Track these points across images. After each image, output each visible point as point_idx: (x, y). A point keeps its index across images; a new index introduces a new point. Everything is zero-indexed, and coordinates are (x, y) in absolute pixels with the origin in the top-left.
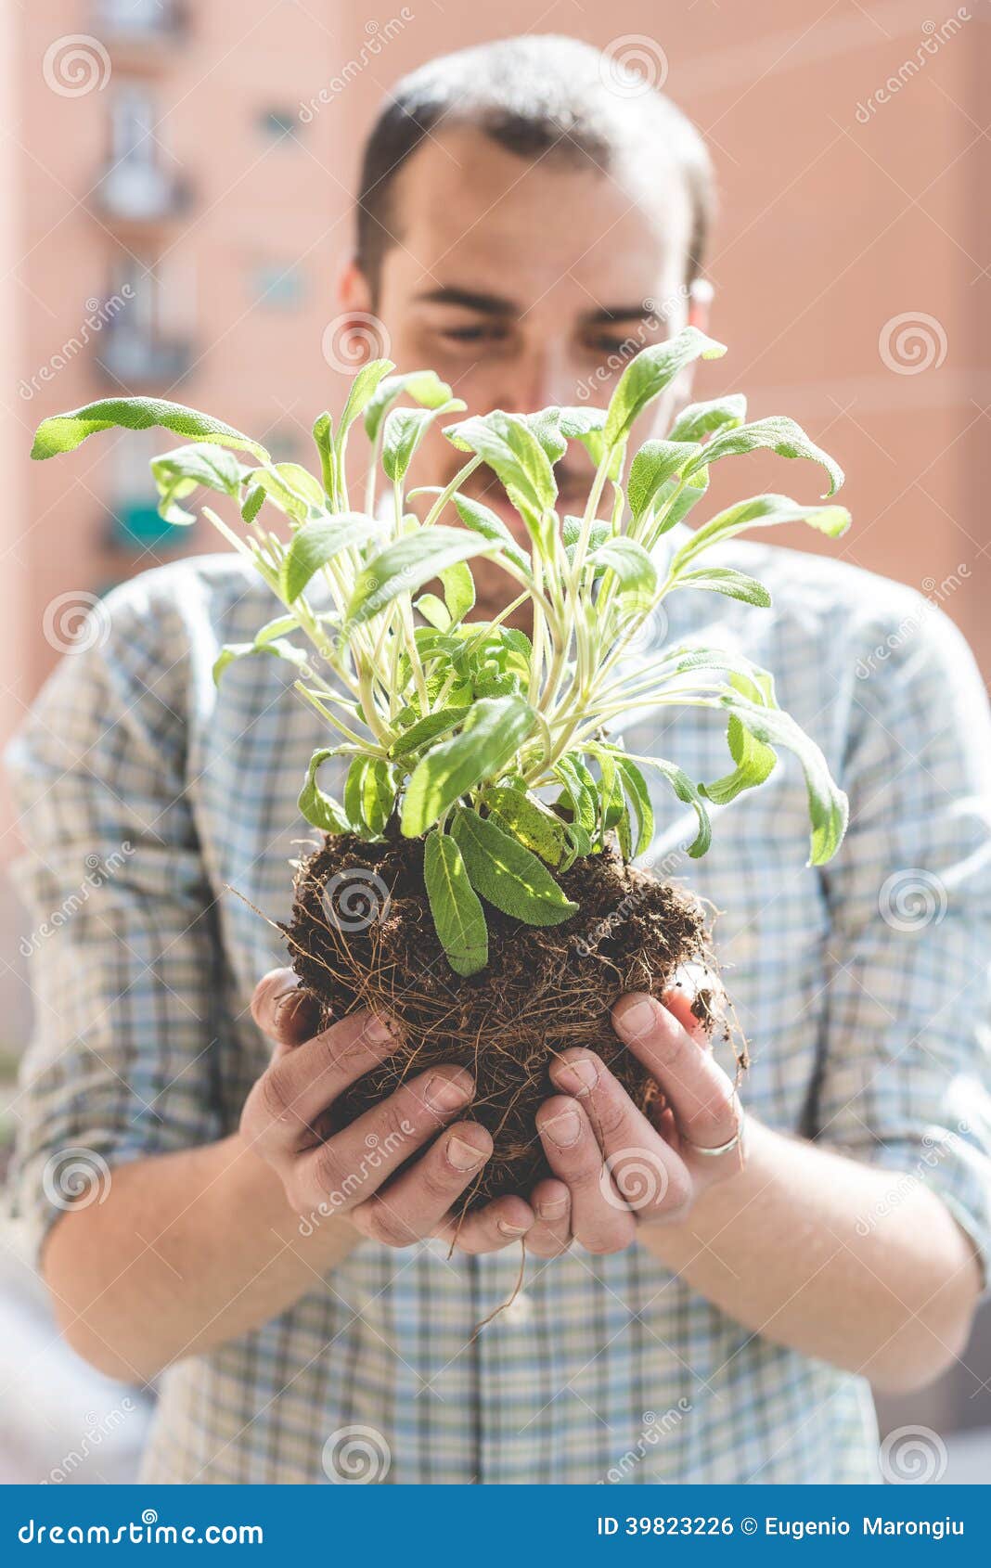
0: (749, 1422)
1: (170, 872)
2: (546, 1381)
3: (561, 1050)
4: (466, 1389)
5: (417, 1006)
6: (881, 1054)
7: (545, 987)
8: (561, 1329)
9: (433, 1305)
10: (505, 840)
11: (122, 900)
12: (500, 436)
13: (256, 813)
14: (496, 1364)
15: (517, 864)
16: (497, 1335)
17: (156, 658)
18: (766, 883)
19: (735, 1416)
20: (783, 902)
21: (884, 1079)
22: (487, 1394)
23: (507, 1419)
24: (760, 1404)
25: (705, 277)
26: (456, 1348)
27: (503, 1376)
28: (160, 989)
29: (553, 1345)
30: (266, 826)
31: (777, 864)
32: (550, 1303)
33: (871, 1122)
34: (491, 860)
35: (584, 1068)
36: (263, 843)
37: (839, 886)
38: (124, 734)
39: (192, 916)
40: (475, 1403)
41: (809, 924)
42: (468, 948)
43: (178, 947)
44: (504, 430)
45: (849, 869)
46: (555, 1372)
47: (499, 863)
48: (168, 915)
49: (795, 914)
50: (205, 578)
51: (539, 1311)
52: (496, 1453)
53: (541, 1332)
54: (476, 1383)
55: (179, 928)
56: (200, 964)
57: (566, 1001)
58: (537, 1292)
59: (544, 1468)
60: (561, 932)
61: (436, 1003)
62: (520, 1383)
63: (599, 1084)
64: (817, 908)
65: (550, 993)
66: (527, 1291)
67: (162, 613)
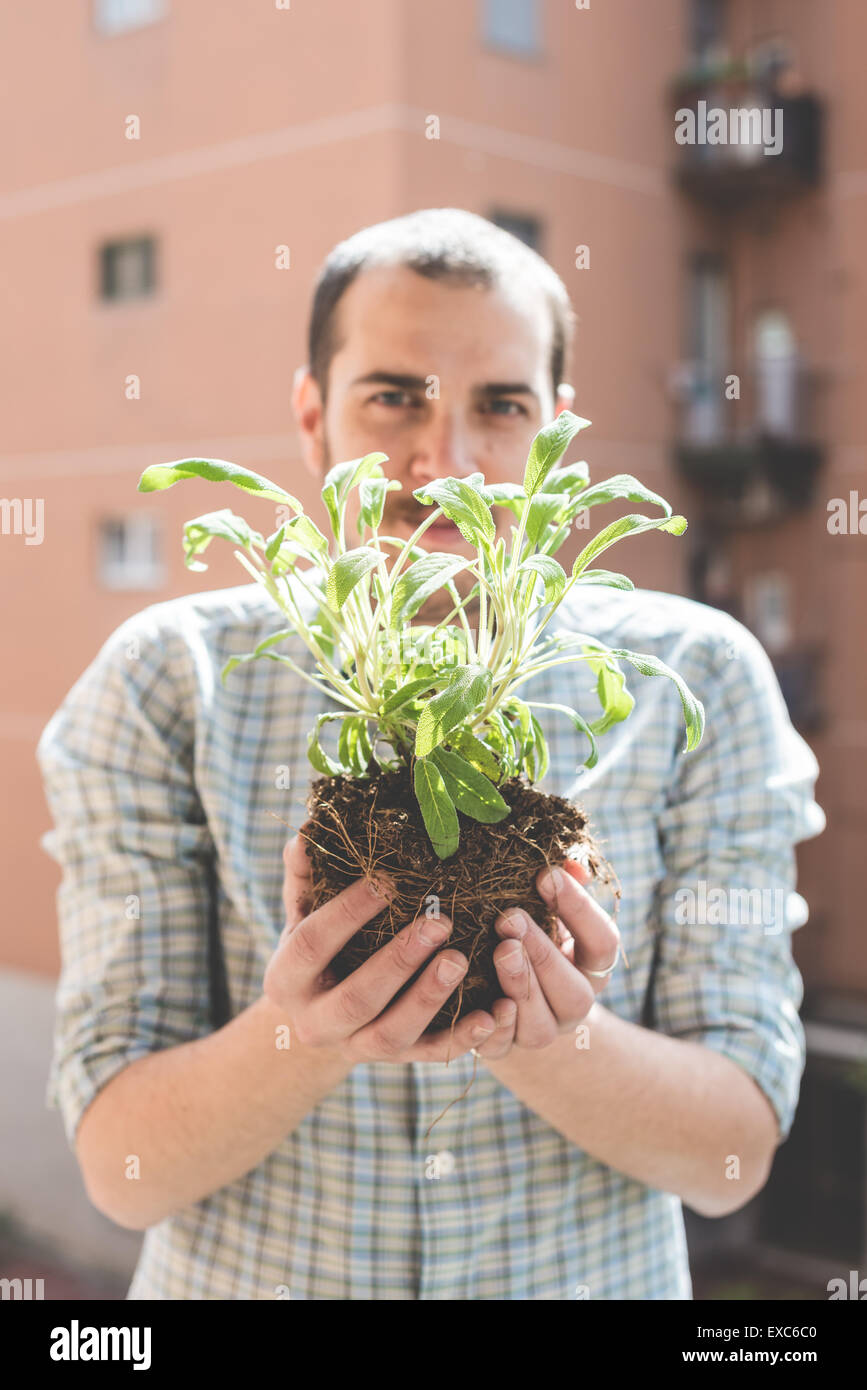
0: (615, 1249)
1: (176, 841)
2: (468, 1217)
3: (503, 909)
4: (408, 1227)
5: (407, 881)
6: (710, 962)
7: (493, 863)
8: (477, 1178)
9: (385, 1162)
10: (464, 765)
11: (139, 865)
12: (455, 493)
13: (246, 795)
14: (430, 1205)
15: (472, 781)
16: (430, 1184)
17: (163, 673)
18: (619, 842)
19: (605, 1243)
20: (631, 856)
21: (709, 982)
22: (427, 1228)
23: (442, 1246)
24: (624, 1235)
25: (566, 382)
26: (402, 1195)
27: (437, 1214)
28: (165, 931)
29: (471, 1190)
30: (253, 805)
31: (627, 829)
32: (467, 1158)
33: (700, 1014)
34: (454, 779)
35: (518, 920)
36: (251, 818)
37: (672, 840)
38: (139, 733)
39: (192, 873)
40: (416, 1236)
41: (650, 872)
42: (447, 837)
43: (180, 898)
44: (457, 489)
45: (680, 827)
46: (474, 1210)
47: (461, 782)
48: (174, 873)
49: (639, 865)
50: (200, 611)
51: (460, 1165)
52: (432, 1273)
53: (462, 1181)
54: (417, 1221)
55: (182, 883)
56: (197, 910)
57: (506, 872)
58: (458, 1151)
59: (463, 1282)
60: (501, 827)
61: (421, 877)
62: (448, 1219)
63: (529, 930)
64: (656, 860)
65: (498, 866)
66: (450, 1150)
67: (168, 638)
